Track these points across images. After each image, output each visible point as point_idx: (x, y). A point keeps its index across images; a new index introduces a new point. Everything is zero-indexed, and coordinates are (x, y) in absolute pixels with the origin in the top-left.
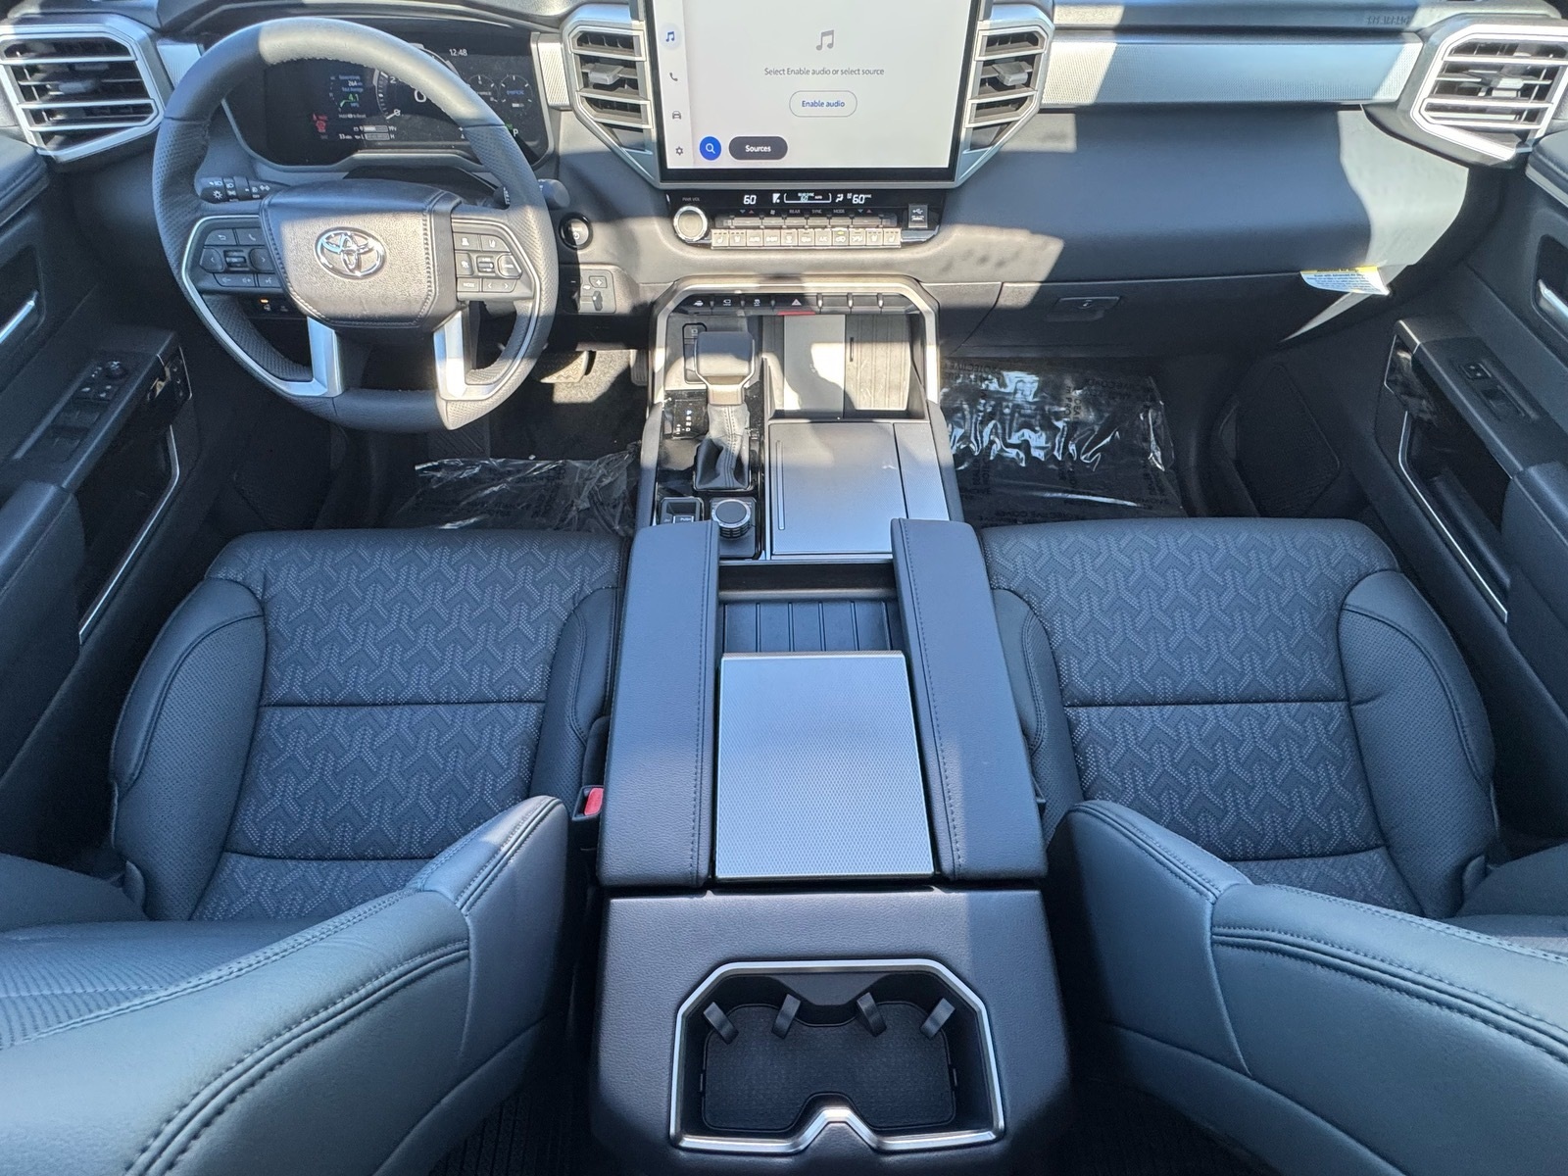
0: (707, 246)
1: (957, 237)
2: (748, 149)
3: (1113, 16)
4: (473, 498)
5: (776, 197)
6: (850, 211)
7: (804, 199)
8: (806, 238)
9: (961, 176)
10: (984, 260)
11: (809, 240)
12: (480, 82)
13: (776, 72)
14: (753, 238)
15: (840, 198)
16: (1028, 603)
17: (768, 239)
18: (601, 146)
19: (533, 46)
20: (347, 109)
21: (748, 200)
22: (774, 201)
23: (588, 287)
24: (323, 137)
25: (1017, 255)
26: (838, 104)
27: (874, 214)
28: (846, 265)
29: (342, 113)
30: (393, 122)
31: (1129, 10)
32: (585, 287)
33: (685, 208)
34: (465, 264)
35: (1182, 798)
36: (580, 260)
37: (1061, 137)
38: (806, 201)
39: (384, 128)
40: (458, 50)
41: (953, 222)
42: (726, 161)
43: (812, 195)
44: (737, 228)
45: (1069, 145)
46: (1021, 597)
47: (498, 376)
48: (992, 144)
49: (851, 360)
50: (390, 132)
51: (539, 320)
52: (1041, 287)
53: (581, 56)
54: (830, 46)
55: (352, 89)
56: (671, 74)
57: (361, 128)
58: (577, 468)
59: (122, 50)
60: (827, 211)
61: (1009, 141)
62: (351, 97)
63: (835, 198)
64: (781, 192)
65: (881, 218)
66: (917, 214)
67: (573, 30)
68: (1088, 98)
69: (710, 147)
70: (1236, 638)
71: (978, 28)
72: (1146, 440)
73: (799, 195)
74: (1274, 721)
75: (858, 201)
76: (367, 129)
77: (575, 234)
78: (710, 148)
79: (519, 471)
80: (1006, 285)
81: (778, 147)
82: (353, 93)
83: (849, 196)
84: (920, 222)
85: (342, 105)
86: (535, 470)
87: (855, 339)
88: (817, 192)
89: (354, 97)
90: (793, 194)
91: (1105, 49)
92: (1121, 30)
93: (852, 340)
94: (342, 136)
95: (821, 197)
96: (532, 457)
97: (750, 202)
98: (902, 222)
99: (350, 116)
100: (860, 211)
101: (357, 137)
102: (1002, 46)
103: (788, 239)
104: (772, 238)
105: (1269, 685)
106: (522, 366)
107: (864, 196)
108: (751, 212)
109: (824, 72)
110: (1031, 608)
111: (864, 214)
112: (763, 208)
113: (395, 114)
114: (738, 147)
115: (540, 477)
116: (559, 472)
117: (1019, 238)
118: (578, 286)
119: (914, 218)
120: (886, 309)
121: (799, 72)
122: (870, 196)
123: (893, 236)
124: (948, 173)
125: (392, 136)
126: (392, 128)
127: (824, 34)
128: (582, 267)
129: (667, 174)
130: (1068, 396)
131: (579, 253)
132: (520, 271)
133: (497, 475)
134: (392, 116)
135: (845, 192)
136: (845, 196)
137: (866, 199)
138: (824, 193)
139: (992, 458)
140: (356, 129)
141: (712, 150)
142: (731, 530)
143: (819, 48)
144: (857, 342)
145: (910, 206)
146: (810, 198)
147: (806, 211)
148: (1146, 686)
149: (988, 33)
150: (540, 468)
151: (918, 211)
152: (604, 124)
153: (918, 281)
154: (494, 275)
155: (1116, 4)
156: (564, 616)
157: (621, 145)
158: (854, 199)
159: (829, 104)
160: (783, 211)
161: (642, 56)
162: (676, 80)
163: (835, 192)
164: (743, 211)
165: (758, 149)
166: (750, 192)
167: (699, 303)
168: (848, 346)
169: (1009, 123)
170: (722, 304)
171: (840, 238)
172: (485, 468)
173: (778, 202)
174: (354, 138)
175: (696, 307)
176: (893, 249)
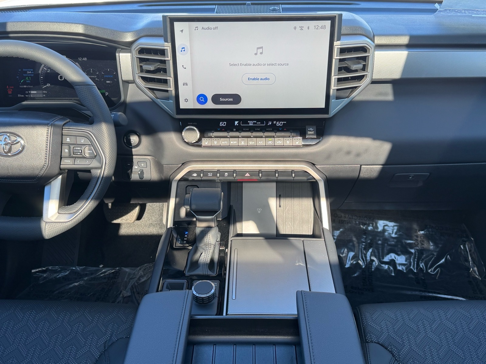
0: (200, 146)
1: (332, 142)
2: (221, 99)
3: (405, 40)
4: (63, 289)
5: (236, 123)
6: (275, 129)
7: (251, 124)
8: (252, 142)
9: (333, 111)
10: (348, 153)
11: (253, 143)
12: (92, 72)
13: (235, 65)
14: (224, 142)
15: (270, 123)
16: (391, 352)
17: (232, 143)
18: (148, 99)
19: (117, 54)
20: (24, 83)
21: (222, 124)
22: (236, 125)
23: (136, 167)
24: (10, 96)
25: (366, 151)
26: (266, 79)
27: (287, 131)
28: (273, 155)
29: (21, 85)
30: (46, 89)
31: (412, 37)
32: (135, 167)
33: (188, 127)
34: (67, 151)
36: (134, 153)
37: (386, 94)
38: (252, 125)
39: (41, 92)
40: (82, 58)
41: (330, 134)
42: (210, 105)
43: (255, 122)
44: (216, 137)
45: (390, 97)
46: (386, 348)
48: (348, 97)
49: (280, 206)
50: (44, 94)
51: (103, 179)
52: (383, 167)
53: (140, 58)
54: (261, 53)
55: (28, 75)
56: (183, 66)
57: (29, 92)
58: (127, 272)
60: (263, 129)
61: (356, 95)
62: (27, 78)
63: (267, 123)
64: (239, 120)
65: (291, 132)
66: (310, 131)
67: (135, 47)
68: (397, 75)
69: (202, 98)
71: (335, 44)
72: (467, 260)
73: (249, 121)
75: (279, 124)
76: (32, 92)
77: (132, 140)
78: (202, 99)
79: (92, 274)
80: (362, 166)
81: (237, 98)
82: (28, 77)
83: (275, 122)
84: (312, 135)
85: (22, 81)
86: (102, 274)
87: (281, 196)
88: (258, 120)
89: (29, 78)
90: (245, 121)
91: (402, 55)
92: (409, 46)
94: (19, 95)
95: (260, 123)
96: (101, 266)
98: (303, 134)
99: (25, 86)
100: (280, 129)
102: (348, 53)
103: (243, 142)
104: (234, 142)
106: (91, 204)
107: (282, 122)
108: (223, 130)
109: (259, 65)
110: (393, 356)
111: (283, 131)
112: (230, 127)
113: (47, 85)
114: (216, 99)
115: (104, 277)
116: (115, 275)
118: (131, 167)
119: (309, 133)
120: (296, 178)
121: (246, 65)
123: (298, 141)
124: (325, 110)
126: (45, 92)
127: (258, 48)
128: (134, 157)
129: (179, 111)
130: (416, 234)
131: (133, 150)
132: (95, 154)
133: (78, 276)
134: (45, 86)
135: (272, 120)
136: (273, 122)
137: (284, 123)
138: (262, 121)
139: (373, 270)
140: (27, 92)
142: (203, 298)
143: (256, 54)
144: (283, 197)
145: (307, 127)
146: (254, 123)
147: (252, 129)
149: (339, 47)
150: (105, 272)
151: (311, 129)
152: (150, 89)
153: (314, 164)
154: (81, 156)
156: (97, 355)
157: (157, 98)
158: (277, 124)
159: (262, 79)
160: (239, 129)
161: (169, 57)
162: (185, 68)
163: (267, 120)
164: (219, 129)
165: (226, 99)
166: (223, 120)
167: (195, 175)
168: (278, 199)
169: (356, 87)
170: (207, 175)
171: (270, 142)
172: (73, 272)
173: (238, 125)
174: (25, 96)
175: (193, 176)
176: (298, 147)
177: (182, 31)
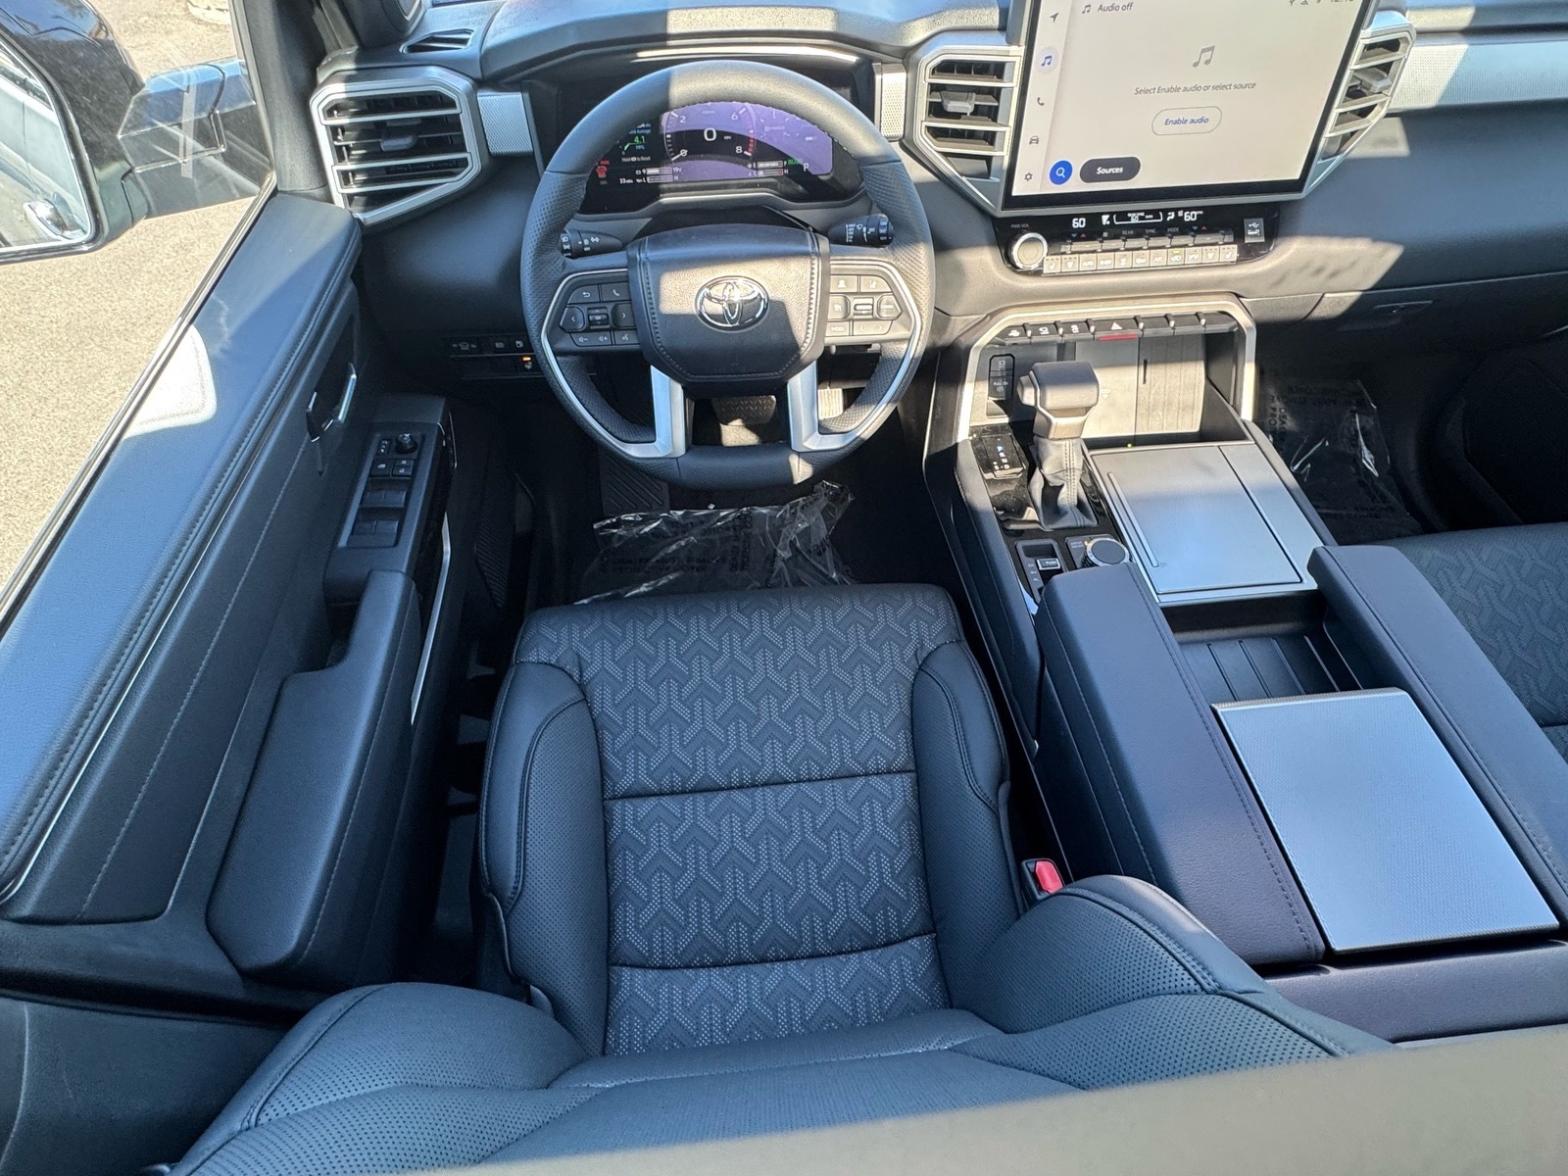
0: (1041, 274)
1: (1290, 251)
2: (1100, 171)
3: (1464, 17)
4: (660, 555)
5: (1105, 219)
6: (1184, 229)
7: (1134, 219)
8: (1141, 259)
9: (1309, 187)
10: (1319, 271)
11: (1144, 261)
13: (1146, 91)
14: (1087, 263)
15: (1171, 216)
17: (1102, 263)
19: (878, 78)
20: (632, 152)
21: (1077, 223)
22: (1104, 223)
24: (603, 183)
25: (1353, 264)
26: (1202, 120)
27: (1211, 230)
28: (1178, 285)
29: (625, 157)
30: (678, 163)
31: (1480, 11)
33: (1026, 236)
34: (840, 307)
37: (1393, 142)
38: (1137, 222)
39: (668, 170)
41: (1292, 233)
42: (1075, 185)
43: (1142, 214)
45: (1402, 149)
47: (857, 424)
48: (1342, 153)
49: (1144, 382)
50: (676, 174)
52: (1362, 296)
53: (934, 85)
54: (1207, 62)
55: (639, 132)
56: (1039, 99)
57: (644, 171)
58: (765, 514)
59: (451, 104)
60: (1161, 230)
61: (1356, 149)
62: (637, 140)
63: (1165, 216)
64: (1111, 214)
65: (1223, 234)
66: (1253, 229)
67: (930, 58)
68: (1434, 100)
69: (1062, 171)
71: (1361, 36)
72: (1356, 446)
73: (1129, 215)
75: (1190, 218)
76: (650, 171)
78: (1060, 172)
79: (702, 523)
80: (1327, 295)
81: (1131, 167)
82: (640, 135)
83: (1180, 213)
84: (1255, 236)
85: (626, 148)
86: (719, 521)
87: (1149, 361)
88: (1147, 212)
89: (640, 139)
90: (1123, 216)
92: (1470, 32)
93: (1145, 363)
94: (623, 181)
95: (1151, 216)
96: (712, 506)
97: (1079, 225)
98: (1239, 236)
99: (634, 159)
100: (1195, 228)
101: (639, 181)
102: (1373, 54)
103: (1123, 261)
104: (1106, 262)
107: (1196, 213)
108: (1082, 236)
109: (1196, 88)
111: (1198, 232)
112: (1094, 231)
113: (682, 154)
114: (1089, 172)
115: (726, 527)
116: (744, 521)
117: (1361, 246)
119: (1250, 233)
120: (1206, 327)
121: (1170, 90)
122: (1201, 212)
123: (1230, 252)
124: (1299, 184)
125: (676, 178)
126: (677, 169)
127: (1203, 51)
132: (900, 311)
133: (679, 529)
134: (678, 156)
135: (1176, 210)
136: (1176, 214)
137: (1198, 215)
138: (1155, 213)
140: (638, 172)
141: (1062, 175)
143: (1196, 64)
145: (1245, 221)
146: (1141, 218)
147: (1139, 231)
149: (1368, 42)
150: (724, 517)
151: (1254, 225)
152: (947, 154)
153: (1238, 296)
157: (962, 175)
158: (1186, 216)
159: (1192, 121)
160: (1115, 233)
161: (1011, 83)
162: (1042, 104)
163: (1166, 211)
164: (1074, 235)
165: (1111, 170)
166: (1078, 216)
167: (1015, 333)
168: (1142, 369)
169: (1355, 133)
170: (1038, 334)
171: (1176, 257)
172: (668, 521)
173: (1108, 223)
174: (635, 181)
175: (1012, 337)
176: (1225, 265)
177: (1054, 17)
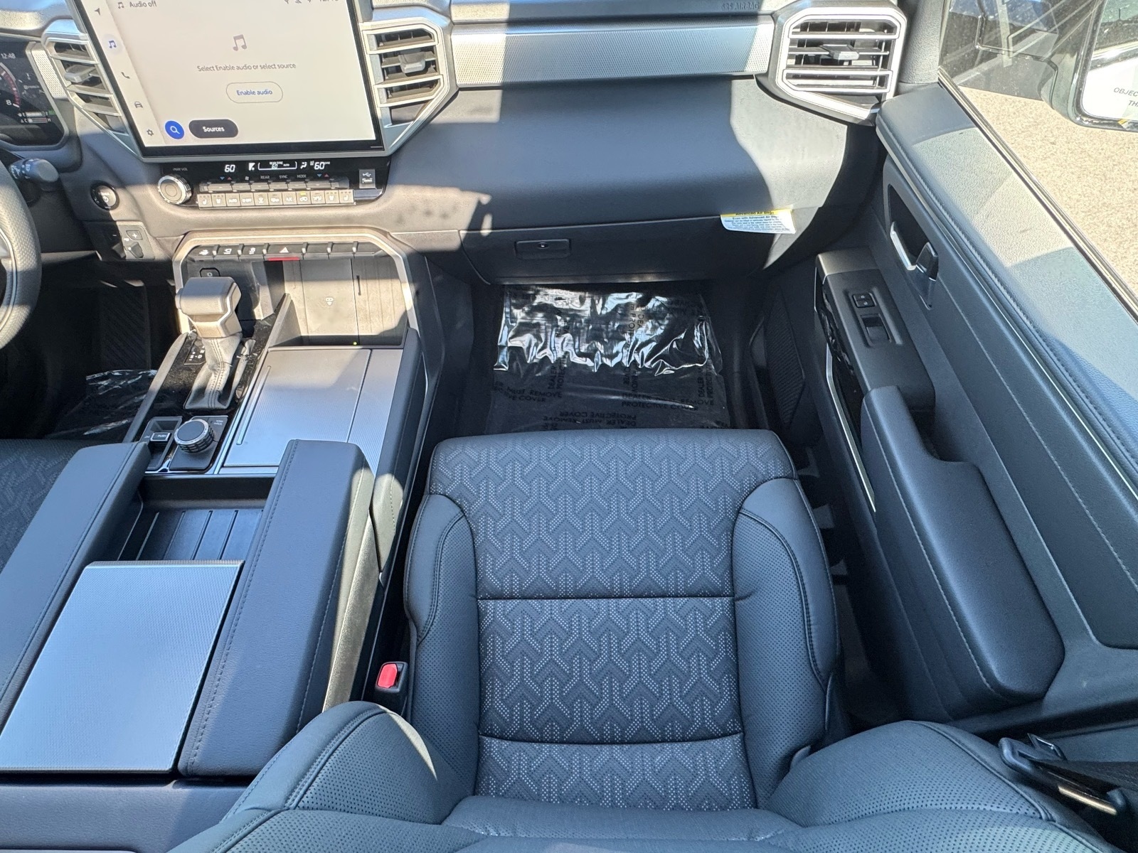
0: (196, 207)
1: (400, 196)
2: (206, 130)
3: (502, 12)
4: (129, 403)
5: (251, 166)
6: (311, 175)
7: (274, 167)
8: (275, 199)
9: (390, 146)
10: (428, 213)
11: (278, 200)
12: (29, 79)
13: (207, 69)
14: (232, 200)
15: (304, 165)
16: (460, 506)
17: (244, 201)
18: (96, 129)
19: (28, 54)
21: (229, 169)
22: (250, 169)
23: (127, 240)
26: (266, 92)
31: (513, 7)
32: (125, 240)
33: (164, 178)
35: (562, 685)
36: (115, 218)
37: (488, 110)
38: (276, 169)
40: (8, 54)
41: (393, 183)
42: (190, 140)
43: (281, 163)
44: (214, 192)
45: (494, 116)
46: (454, 502)
48: (414, 120)
49: (360, 294)
51: (18, 274)
53: (63, 62)
54: (244, 47)
56: (123, 73)
60: (292, 176)
63: (300, 164)
64: (256, 162)
65: (331, 182)
66: (367, 178)
68: (497, 79)
69: (173, 128)
70: (636, 539)
71: (363, 28)
73: (271, 163)
74: (660, 614)
75: (320, 167)
77: (104, 198)
81: (230, 129)
83: (312, 163)
84: (369, 183)
87: (360, 277)
88: (285, 161)
90: (266, 164)
91: (497, 40)
92: (512, 23)
93: (358, 278)
95: (288, 165)
97: (230, 170)
98: (354, 183)
100: (319, 175)
103: (261, 200)
104: (247, 200)
105: (661, 582)
106: (14, 311)
107: (324, 163)
108: (230, 179)
109: (246, 67)
110: (462, 511)
111: (323, 179)
112: (242, 175)
114: (197, 128)
118: (118, 239)
119: (365, 180)
120: (359, 254)
121: (225, 68)
122: (329, 163)
123: (348, 195)
124: (378, 143)
127: (236, 38)
128: (118, 223)
129: (148, 152)
130: (632, 312)
131: (111, 212)
135: (308, 161)
136: (308, 164)
137: (326, 165)
138: (291, 162)
139: (566, 366)
141: (176, 131)
143: (236, 49)
144: (363, 279)
145: (360, 171)
146: (280, 166)
147: (275, 177)
148: (549, 581)
149: (372, 32)
151: (367, 174)
152: (97, 114)
153: (385, 232)
155: (503, 2)
157: (109, 129)
158: (316, 165)
159: (259, 93)
160: (256, 177)
161: (96, 60)
162: (128, 77)
163: (300, 161)
164: (222, 178)
165: (214, 130)
166: (230, 163)
167: (205, 252)
168: (356, 282)
169: (426, 102)
170: (223, 253)
171: (303, 198)
173: (253, 169)
175: (201, 255)
176: (347, 206)
177: (98, 10)
